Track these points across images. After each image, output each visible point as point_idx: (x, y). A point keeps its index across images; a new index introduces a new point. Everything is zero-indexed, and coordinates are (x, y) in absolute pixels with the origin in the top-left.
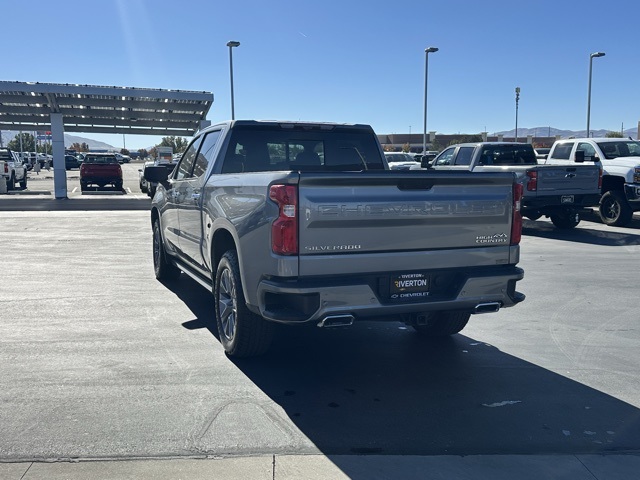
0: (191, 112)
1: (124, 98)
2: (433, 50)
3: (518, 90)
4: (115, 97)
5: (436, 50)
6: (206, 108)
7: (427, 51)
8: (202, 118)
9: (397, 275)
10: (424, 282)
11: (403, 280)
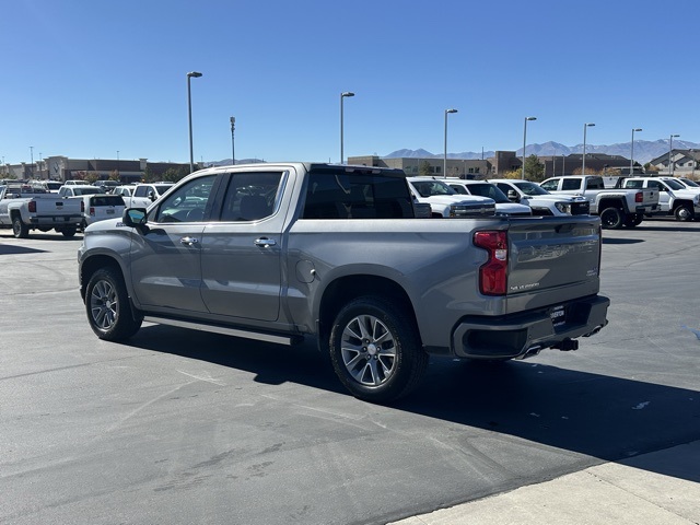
2: (197, 75)
3: (232, 120)
5: (200, 75)
7: (190, 76)
10: (563, 312)
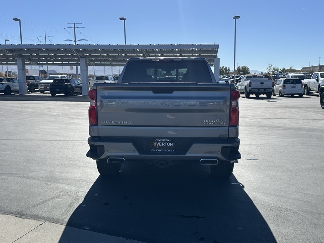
0: (210, 54)
1: (177, 49)
4: (173, 49)
6: (216, 52)
8: (216, 57)
9: (154, 139)
10: (171, 144)
11: (158, 142)
